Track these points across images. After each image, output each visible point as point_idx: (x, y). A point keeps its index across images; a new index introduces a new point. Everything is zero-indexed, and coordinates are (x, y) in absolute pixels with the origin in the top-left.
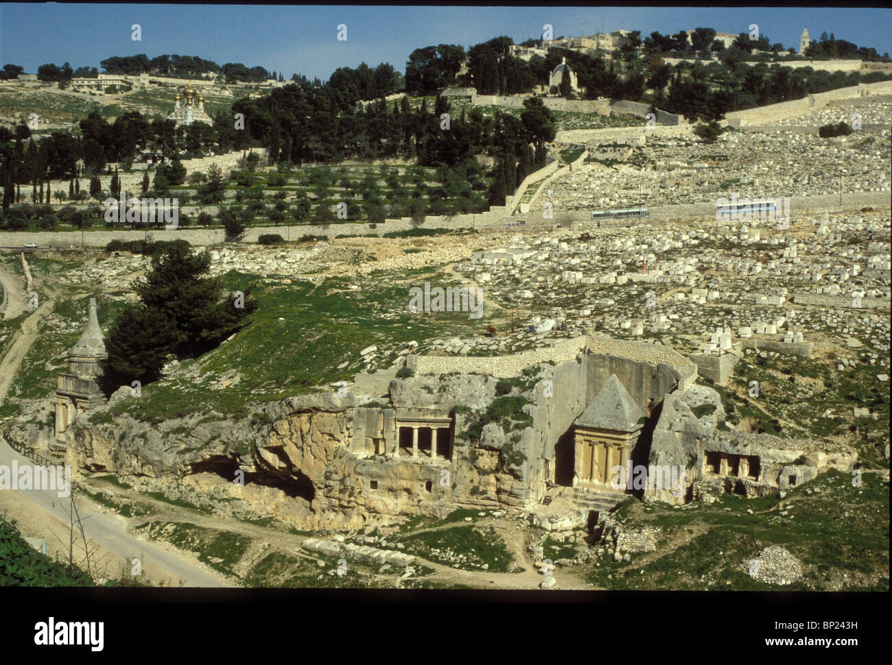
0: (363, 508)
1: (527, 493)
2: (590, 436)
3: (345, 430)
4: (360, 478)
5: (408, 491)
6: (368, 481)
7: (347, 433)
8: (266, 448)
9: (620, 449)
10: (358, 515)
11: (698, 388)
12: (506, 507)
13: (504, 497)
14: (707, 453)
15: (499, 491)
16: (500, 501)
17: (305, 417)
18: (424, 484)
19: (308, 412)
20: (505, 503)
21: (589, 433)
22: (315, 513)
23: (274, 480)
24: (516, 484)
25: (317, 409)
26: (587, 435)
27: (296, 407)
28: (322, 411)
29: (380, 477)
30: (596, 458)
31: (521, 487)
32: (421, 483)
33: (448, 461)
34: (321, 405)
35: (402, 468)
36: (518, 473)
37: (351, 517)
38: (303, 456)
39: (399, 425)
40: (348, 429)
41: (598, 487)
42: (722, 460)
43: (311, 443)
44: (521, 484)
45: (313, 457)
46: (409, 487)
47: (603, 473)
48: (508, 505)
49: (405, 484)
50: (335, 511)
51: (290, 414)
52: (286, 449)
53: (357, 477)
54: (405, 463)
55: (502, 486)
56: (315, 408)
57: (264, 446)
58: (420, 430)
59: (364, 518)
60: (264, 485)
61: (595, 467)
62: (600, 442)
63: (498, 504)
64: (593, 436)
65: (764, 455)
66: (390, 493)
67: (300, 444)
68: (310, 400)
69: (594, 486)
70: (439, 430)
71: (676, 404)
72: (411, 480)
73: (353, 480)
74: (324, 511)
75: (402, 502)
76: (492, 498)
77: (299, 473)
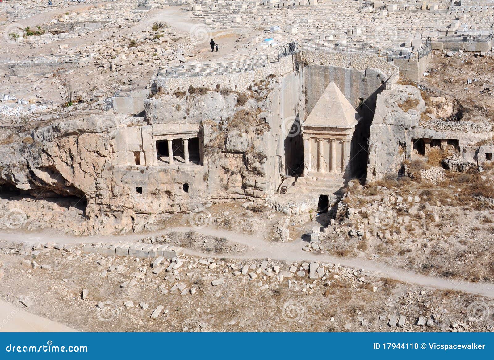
0: (131, 210)
1: (269, 186)
2: (316, 134)
3: (109, 147)
4: (126, 185)
5: (168, 193)
6: (133, 188)
7: (110, 149)
8: (39, 168)
9: (342, 143)
10: (127, 216)
11: (402, 87)
12: (252, 199)
13: (250, 191)
14: (414, 140)
15: (244, 186)
16: (246, 194)
17: (72, 139)
18: (182, 186)
19: (74, 135)
20: (251, 195)
21: (315, 132)
22: (89, 219)
23: (49, 194)
24: (259, 179)
25: (82, 132)
26: (313, 134)
27: (63, 131)
28: (87, 132)
29: (144, 184)
30: (322, 152)
31: (264, 182)
32: (180, 185)
33: (200, 166)
34: (86, 127)
35: (161, 175)
36: (261, 170)
37: (121, 219)
38: (74, 172)
39: (156, 139)
40: (112, 146)
41: (325, 176)
42: (426, 145)
43: (79, 160)
44: (264, 178)
45: (83, 172)
46: (169, 190)
47: (328, 165)
48: (254, 197)
49: (164, 187)
50: (107, 215)
51: (58, 137)
52: (58, 168)
53: (124, 185)
54: (165, 171)
55: (248, 183)
56: (80, 131)
57: (37, 166)
58: (174, 141)
59: (133, 219)
60: (40, 198)
61: (322, 160)
62: (324, 139)
63: (245, 197)
64: (319, 134)
65: (462, 138)
66: (154, 196)
67: (70, 162)
68: (75, 124)
69: (322, 175)
70: (190, 140)
71: (386, 102)
72: (171, 184)
73: (121, 188)
74: (97, 217)
75: (164, 202)
76: (240, 192)
77: (72, 186)
